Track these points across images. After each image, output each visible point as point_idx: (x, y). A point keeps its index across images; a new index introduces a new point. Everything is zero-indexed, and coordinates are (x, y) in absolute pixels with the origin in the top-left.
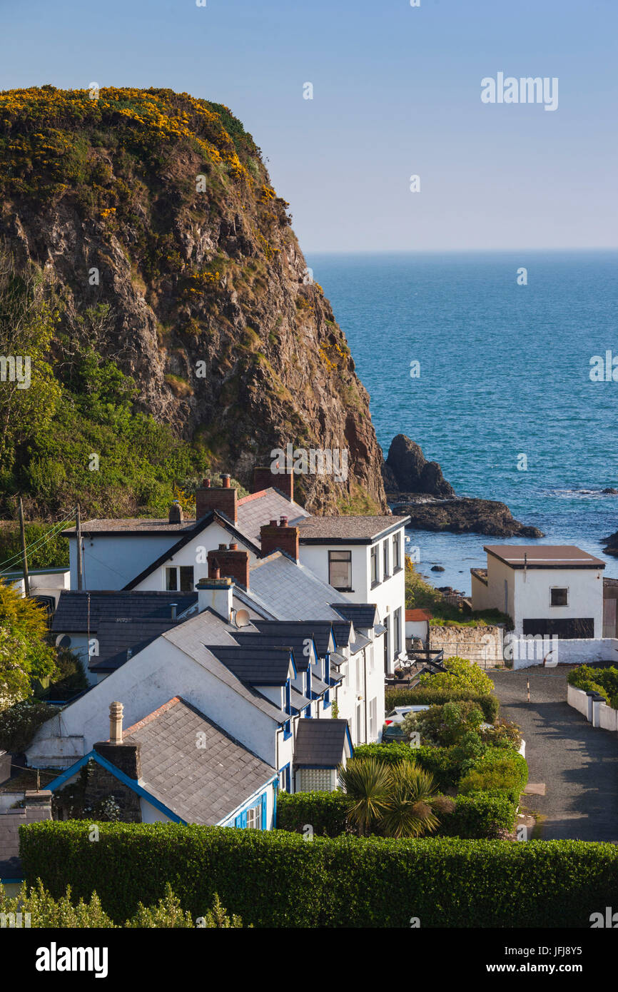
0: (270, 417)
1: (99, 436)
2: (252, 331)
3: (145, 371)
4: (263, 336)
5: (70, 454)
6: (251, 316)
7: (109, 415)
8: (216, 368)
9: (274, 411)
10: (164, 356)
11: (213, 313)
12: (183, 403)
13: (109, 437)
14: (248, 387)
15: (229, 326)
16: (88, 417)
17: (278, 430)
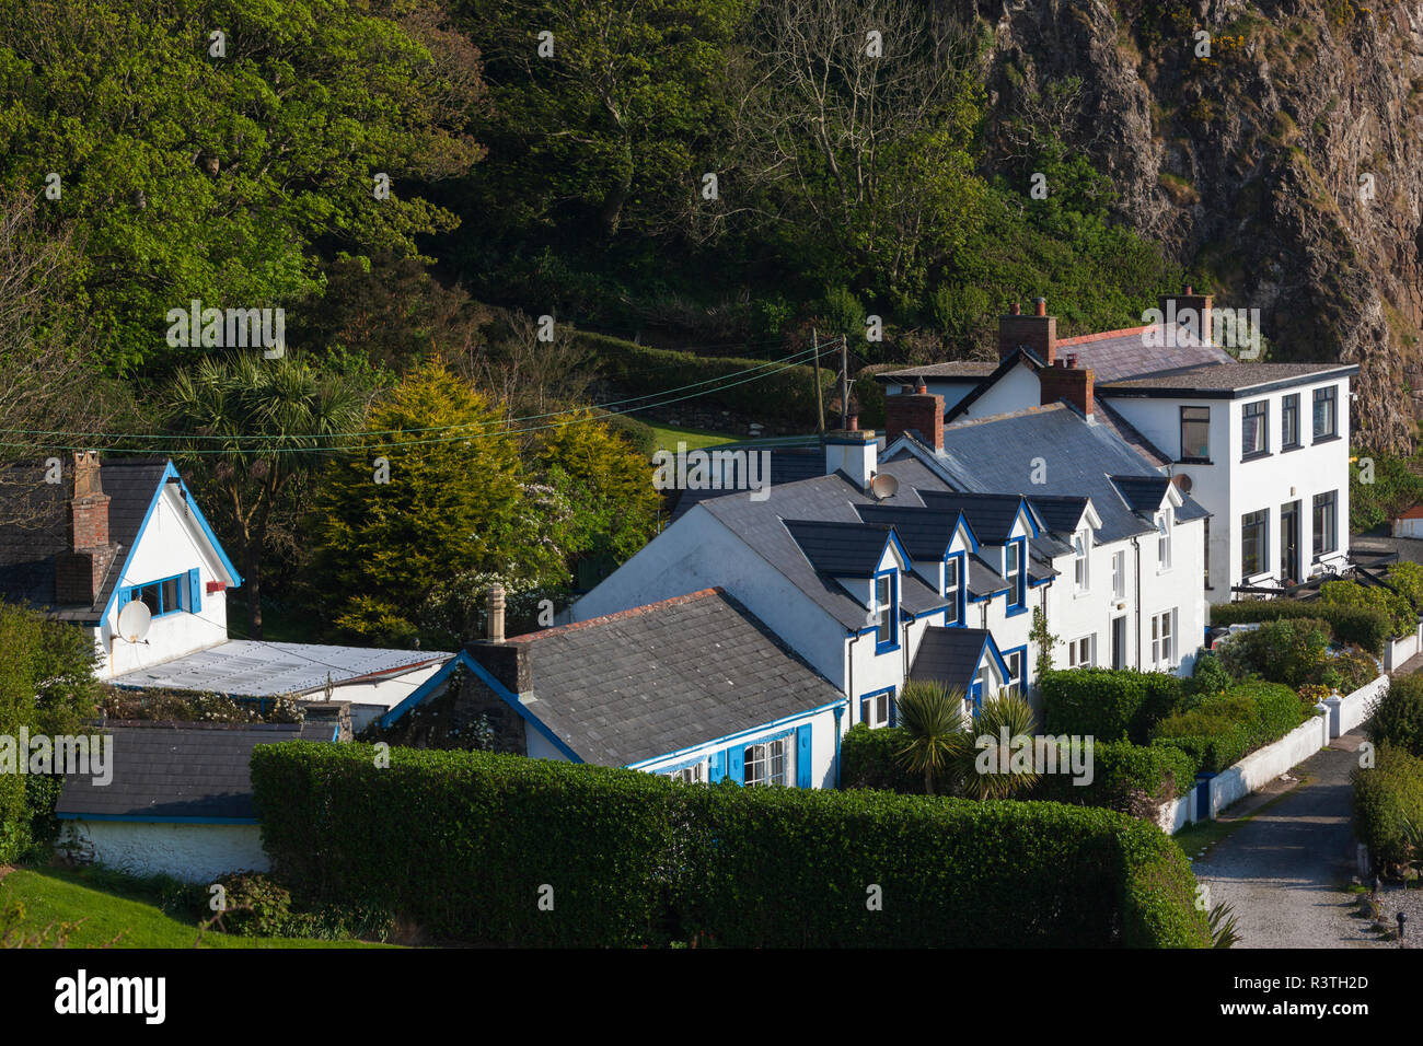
0: (1300, 234)
1: (1050, 255)
2: (1288, 117)
3: (1129, 169)
4: (1303, 124)
5: (1003, 277)
6: (1287, 97)
7: (1071, 227)
8: (1232, 166)
9: (1307, 226)
10: (1159, 148)
11: (1232, 92)
12: (1185, 213)
13: (1065, 257)
14: (1273, 192)
15: (1253, 109)
16: (1041, 229)
17: (1311, 252)
